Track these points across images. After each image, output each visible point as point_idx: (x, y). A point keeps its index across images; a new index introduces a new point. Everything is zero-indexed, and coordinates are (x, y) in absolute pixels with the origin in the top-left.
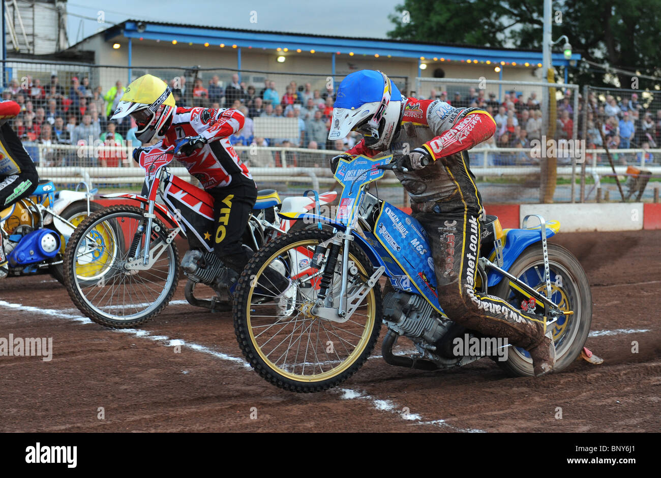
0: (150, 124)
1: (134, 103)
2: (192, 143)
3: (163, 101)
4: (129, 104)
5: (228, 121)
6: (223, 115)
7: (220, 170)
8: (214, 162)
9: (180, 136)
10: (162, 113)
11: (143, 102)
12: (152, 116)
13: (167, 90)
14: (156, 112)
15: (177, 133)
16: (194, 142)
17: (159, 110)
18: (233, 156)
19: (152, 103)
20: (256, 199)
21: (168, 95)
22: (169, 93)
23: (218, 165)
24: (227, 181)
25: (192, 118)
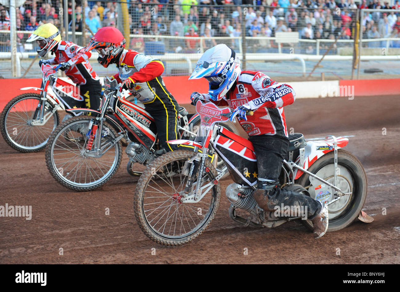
0: (44, 48)
1: (38, 36)
2: (64, 67)
3: (54, 37)
4: (36, 36)
5: (82, 56)
6: (80, 51)
7: (80, 75)
8: (77, 71)
9: (61, 56)
10: (51, 43)
11: (42, 36)
12: (46, 44)
13: (57, 33)
14: (48, 42)
15: (60, 54)
16: (65, 66)
17: (50, 42)
18: (87, 68)
19: (47, 37)
20: (101, 90)
21: (57, 35)
22: (58, 34)
23: (79, 73)
24: (84, 82)
25: (66, 49)
